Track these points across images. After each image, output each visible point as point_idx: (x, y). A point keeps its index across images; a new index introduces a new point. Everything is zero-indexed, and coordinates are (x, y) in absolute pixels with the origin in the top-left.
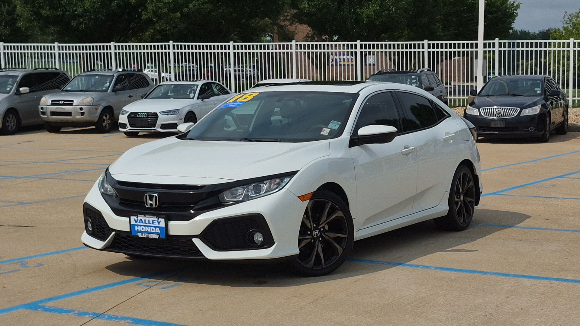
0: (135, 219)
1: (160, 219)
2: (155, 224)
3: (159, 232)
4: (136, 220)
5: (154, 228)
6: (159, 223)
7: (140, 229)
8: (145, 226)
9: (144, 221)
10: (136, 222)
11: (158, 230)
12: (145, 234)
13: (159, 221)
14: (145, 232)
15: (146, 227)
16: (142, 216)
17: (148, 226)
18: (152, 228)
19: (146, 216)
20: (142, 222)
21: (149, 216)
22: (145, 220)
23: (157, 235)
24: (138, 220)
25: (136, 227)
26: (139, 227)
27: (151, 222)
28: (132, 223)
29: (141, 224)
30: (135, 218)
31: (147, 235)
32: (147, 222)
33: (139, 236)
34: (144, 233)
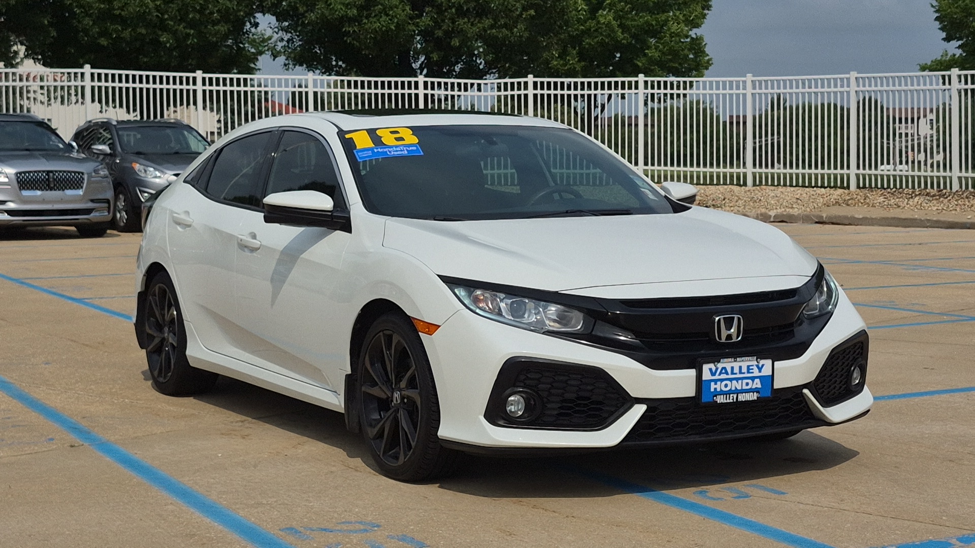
0: (711, 370)
1: (762, 362)
2: (752, 373)
3: (759, 386)
4: (714, 370)
5: (750, 381)
6: (760, 369)
7: (720, 387)
8: (731, 380)
9: (729, 371)
10: (713, 374)
11: (757, 384)
12: (731, 395)
13: (760, 366)
14: (730, 392)
15: (735, 382)
16: (730, 360)
17: (737, 379)
18: (745, 381)
19: (738, 359)
20: (727, 373)
21: (743, 358)
22: (732, 368)
23: (755, 393)
24: (717, 369)
25: (712, 384)
26: (719, 383)
27: (744, 370)
28: (704, 378)
29: (723, 376)
30: (712, 366)
31: (735, 396)
32: (736, 370)
33: (718, 402)
34: (729, 394)
